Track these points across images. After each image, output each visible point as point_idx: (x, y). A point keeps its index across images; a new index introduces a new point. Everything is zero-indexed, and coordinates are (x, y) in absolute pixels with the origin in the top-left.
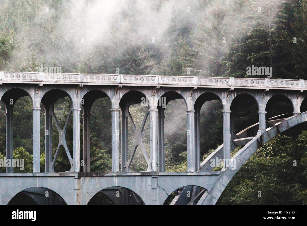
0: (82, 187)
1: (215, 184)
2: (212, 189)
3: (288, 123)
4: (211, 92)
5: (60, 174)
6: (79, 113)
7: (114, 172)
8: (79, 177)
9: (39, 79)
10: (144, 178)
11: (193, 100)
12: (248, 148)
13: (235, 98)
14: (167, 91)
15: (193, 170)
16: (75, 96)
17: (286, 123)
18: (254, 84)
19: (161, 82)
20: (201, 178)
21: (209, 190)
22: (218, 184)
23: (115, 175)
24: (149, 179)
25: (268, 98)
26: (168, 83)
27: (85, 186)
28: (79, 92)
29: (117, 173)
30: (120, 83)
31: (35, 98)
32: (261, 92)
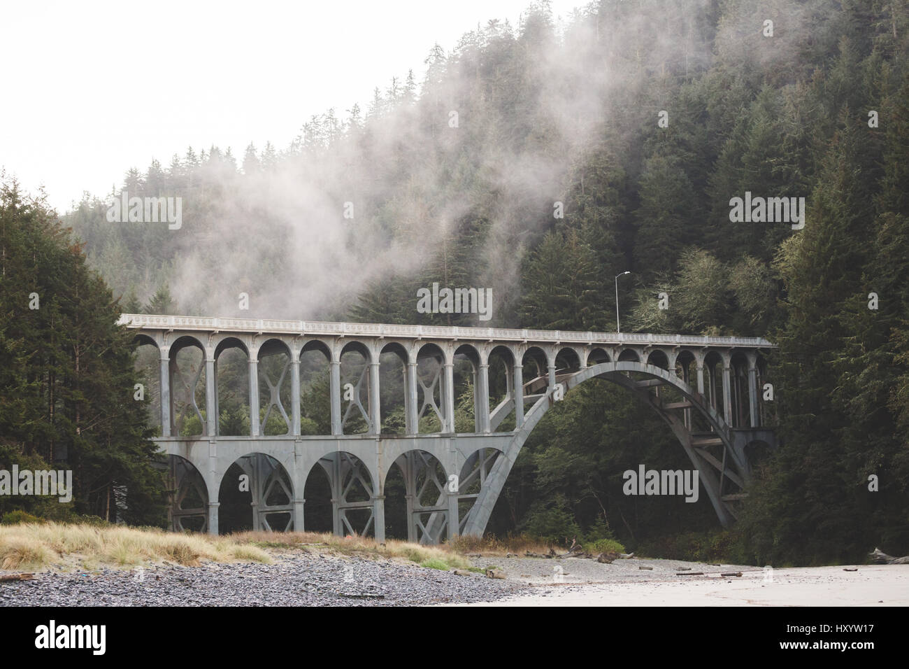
0: (383, 451)
1: (510, 445)
2: (508, 451)
3: (576, 378)
4: (504, 345)
5: (362, 436)
6: (378, 368)
7: (413, 434)
8: (381, 439)
9: (340, 330)
10: (443, 439)
11: (487, 353)
12: (540, 406)
13: (526, 352)
14: (462, 344)
15: (489, 431)
16: (374, 349)
17: (574, 378)
18: (546, 337)
19: (459, 334)
20: (497, 439)
21: (505, 452)
22: (514, 445)
23: (415, 437)
24: (447, 441)
25: (557, 352)
26: (464, 334)
27: (386, 450)
28: (377, 346)
29: (417, 434)
30: (420, 335)
31: (334, 351)
32: (551, 344)
